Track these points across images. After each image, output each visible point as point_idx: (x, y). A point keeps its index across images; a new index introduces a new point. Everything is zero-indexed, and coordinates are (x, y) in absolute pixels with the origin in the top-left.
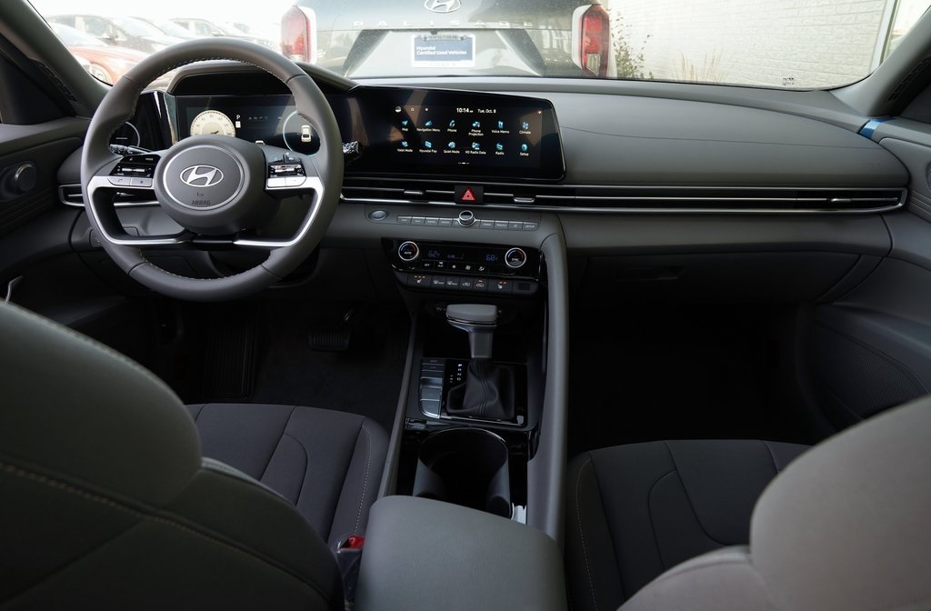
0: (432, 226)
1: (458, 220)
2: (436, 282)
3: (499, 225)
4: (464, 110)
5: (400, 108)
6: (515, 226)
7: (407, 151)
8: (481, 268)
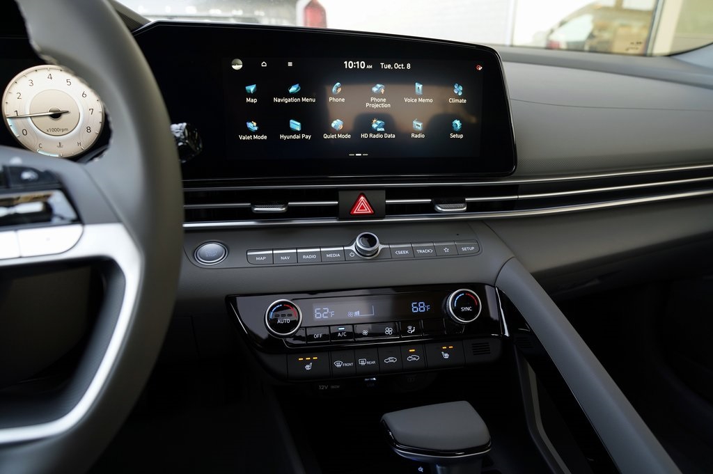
0: (310, 264)
1: (352, 248)
2: (338, 365)
3: (421, 251)
4: (356, 65)
5: (241, 62)
6: (446, 250)
7: (256, 137)
8: (410, 328)
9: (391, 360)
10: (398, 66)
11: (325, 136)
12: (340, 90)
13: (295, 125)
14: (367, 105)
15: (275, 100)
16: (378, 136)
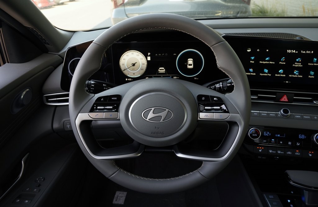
0: (265, 117)
2: (270, 152)
3: (305, 117)
4: (292, 51)
5: (250, 49)
6: (316, 118)
7: (252, 74)
8: (298, 143)
9: (289, 153)
10: (308, 52)
11: (276, 75)
12: (284, 60)
13: (266, 71)
14: (293, 65)
15: (260, 62)
16: (296, 76)
